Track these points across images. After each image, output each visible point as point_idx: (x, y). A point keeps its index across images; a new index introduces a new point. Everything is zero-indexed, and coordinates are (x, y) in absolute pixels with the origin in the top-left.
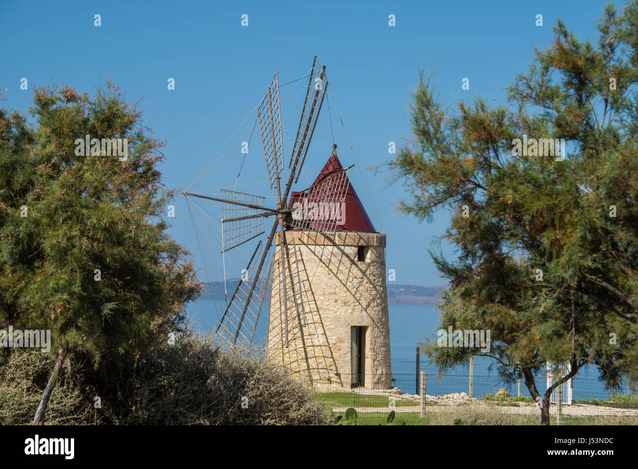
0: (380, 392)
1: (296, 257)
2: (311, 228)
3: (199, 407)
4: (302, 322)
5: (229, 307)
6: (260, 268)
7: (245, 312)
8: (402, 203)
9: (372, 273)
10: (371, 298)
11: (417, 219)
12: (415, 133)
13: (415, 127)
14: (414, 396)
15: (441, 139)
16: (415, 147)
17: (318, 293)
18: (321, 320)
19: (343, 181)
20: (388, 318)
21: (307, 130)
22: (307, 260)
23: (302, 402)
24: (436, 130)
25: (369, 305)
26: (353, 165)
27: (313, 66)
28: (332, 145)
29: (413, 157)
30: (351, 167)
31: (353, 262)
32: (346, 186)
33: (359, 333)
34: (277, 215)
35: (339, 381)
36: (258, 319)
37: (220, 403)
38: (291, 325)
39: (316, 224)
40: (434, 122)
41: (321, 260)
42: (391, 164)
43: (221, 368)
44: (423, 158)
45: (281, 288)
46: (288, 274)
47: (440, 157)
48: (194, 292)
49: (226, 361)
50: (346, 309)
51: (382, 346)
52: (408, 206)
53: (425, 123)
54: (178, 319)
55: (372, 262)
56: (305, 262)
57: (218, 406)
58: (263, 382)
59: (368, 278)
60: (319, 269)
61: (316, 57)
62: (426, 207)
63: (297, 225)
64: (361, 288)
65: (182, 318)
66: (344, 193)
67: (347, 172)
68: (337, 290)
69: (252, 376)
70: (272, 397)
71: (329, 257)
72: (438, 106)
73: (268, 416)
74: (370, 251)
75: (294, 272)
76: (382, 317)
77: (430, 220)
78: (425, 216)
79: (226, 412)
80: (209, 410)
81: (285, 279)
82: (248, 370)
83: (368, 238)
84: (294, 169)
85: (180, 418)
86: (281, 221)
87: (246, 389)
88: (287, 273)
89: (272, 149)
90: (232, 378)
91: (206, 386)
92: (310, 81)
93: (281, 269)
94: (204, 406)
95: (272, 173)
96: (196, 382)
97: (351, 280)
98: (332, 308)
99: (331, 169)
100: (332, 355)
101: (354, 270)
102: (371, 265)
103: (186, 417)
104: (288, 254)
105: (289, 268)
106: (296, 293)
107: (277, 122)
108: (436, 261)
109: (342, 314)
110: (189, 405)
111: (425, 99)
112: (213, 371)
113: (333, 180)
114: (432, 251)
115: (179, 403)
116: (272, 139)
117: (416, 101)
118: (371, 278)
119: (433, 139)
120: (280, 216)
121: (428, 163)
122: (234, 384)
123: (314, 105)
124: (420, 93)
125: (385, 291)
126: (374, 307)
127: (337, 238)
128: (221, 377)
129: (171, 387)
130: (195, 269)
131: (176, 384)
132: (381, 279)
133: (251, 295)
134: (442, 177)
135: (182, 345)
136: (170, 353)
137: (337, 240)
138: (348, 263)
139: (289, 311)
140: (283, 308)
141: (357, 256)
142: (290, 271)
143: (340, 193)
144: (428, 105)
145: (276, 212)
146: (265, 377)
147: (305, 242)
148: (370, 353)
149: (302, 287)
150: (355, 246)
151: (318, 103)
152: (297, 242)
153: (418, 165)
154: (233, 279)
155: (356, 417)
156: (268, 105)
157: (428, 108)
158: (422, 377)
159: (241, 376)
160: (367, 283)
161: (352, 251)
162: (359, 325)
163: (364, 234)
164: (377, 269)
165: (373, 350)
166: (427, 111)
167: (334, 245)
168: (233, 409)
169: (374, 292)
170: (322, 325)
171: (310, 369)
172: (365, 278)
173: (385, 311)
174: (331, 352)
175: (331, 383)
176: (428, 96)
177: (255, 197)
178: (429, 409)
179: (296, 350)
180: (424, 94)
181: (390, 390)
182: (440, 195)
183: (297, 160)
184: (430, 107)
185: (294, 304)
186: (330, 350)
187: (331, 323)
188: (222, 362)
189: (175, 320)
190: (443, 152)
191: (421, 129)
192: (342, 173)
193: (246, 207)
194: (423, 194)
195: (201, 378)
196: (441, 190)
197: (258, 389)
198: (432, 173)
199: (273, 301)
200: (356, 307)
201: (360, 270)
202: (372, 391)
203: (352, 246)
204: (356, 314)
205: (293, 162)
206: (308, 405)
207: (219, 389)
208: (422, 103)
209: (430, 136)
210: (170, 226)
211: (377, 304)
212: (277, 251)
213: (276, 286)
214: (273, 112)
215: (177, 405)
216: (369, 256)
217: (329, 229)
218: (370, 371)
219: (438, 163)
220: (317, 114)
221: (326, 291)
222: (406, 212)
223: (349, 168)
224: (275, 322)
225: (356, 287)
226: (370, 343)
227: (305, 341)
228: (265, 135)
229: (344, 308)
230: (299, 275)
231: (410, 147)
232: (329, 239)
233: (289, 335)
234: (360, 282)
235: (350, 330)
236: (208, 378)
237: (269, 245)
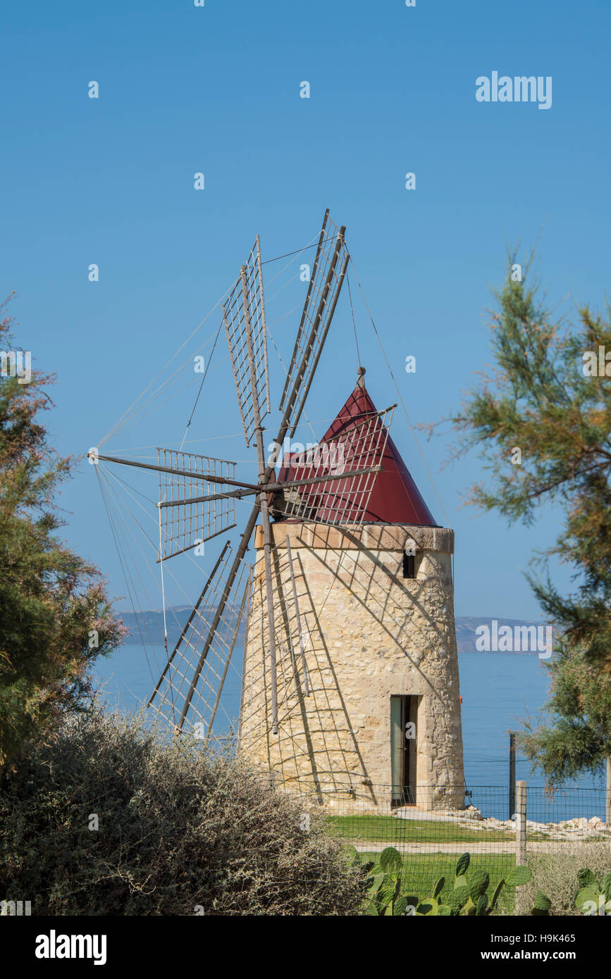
0: (445, 815)
1: (292, 570)
2: (319, 519)
3: (116, 848)
4: (303, 688)
5: (171, 661)
6: (228, 591)
7: (199, 670)
8: (478, 490)
9: (430, 599)
10: (427, 644)
11: (505, 519)
12: (502, 364)
13: (501, 353)
14: (505, 823)
15: (548, 376)
16: (501, 390)
17: (331, 634)
18: (337, 685)
19: (377, 434)
20: (458, 680)
21: (312, 342)
22: (312, 576)
23: (301, 838)
24: (539, 360)
25: (424, 658)
26: (395, 406)
27: (324, 227)
28: (357, 369)
29: (498, 407)
30: (391, 409)
31: (394, 580)
32: (382, 443)
33: (406, 707)
34: (258, 494)
35: (369, 795)
36: (223, 682)
37: (153, 840)
38: (283, 692)
39: (327, 512)
40: (535, 345)
41: (336, 575)
42: (457, 421)
43: (156, 776)
44: (515, 409)
45: (265, 625)
46: (278, 600)
47: (545, 408)
48: (105, 640)
49: (164, 764)
50: (382, 665)
51: (446, 732)
52: (489, 495)
53: (518, 347)
54: (78, 689)
55: (430, 579)
56: (307, 579)
57: (149, 845)
58: (231, 801)
59: (422, 609)
60: (334, 592)
61: (328, 211)
62: (521, 499)
63: (294, 513)
64: (409, 627)
65: (85, 688)
66: (379, 455)
67: (383, 418)
68: (366, 631)
69: (212, 791)
70: (247, 830)
71: (351, 571)
72: (542, 317)
73: (240, 865)
74: (425, 561)
75: (289, 597)
76: (448, 678)
77: (529, 521)
78: (518, 514)
79: (165, 857)
80: (132, 853)
81: (272, 609)
82: (204, 779)
83: (422, 537)
84: (289, 411)
85: (81, 867)
86: (264, 505)
87: (200, 815)
88: (276, 600)
89: (249, 375)
90: (175, 794)
91: (129, 810)
92: (318, 254)
93: (264, 591)
94: (125, 846)
95: (249, 419)
96: (110, 802)
97: (390, 612)
98: (356, 662)
99: (355, 412)
100: (357, 747)
101: (397, 593)
102: (428, 584)
103: (91, 865)
104: (277, 565)
105: (280, 590)
106: (291, 636)
107: (258, 327)
108: (539, 593)
109: (375, 673)
110: (97, 844)
111: (518, 304)
112: (141, 782)
113: (358, 432)
114: (532, 575)
115: (79, 841)
116: (250, 359)
117: (502, 308)
118: (427, 607)
119: (533, 374)
120: (263, 496)
121: (524, 418)
122: (179, 804)
123: (325, 296)
124: (509, 293)
125: (452, 632)
126: (433, 660)
127: (365, 536)
128: (154, 793)
129: (65, 811)
130: (110, 598)
131: (74, 807)
132: (444, 611)
133: (210, 640)
134: (549, 443)
135: (84, 734)
136: (64, 751)
137: (366, 540)
138: (385, 581)
139: (279, 668)
140: (269, 662)
141: (402, 569)
142: (281, 596)
143: (371, 455)
144: (525, 315)
145: (256, 490)
146: (234, 793)
147: (309, 543)
148: (425, 744)
149: (303, 624)
150: (398, 551)
151: (332, 294)
152: (294, 542)
153: (505, 422)
154: (180, 607)
155: (400, 864)
156: (243, 297)
157: (524, 320)
158: (518, 792)
159: (191, 791)
160: (420, 617)
161: (392, 560)
162: (407, 693)
163: (415, 528)
164: (437, 592)
165: (431, 738)
166: (523, 324)
167: (361, 548)
168: (176, 851)
169: (432, 634)
170: (340, 693)
171: (317, 773)
172: (416, 608)
173: (452, 668)
174: (356, 742)
175: (354, 798)
176: (525, 297)
177: (218, 463)
178: (533, 846)
179: (292, 737)
180: (517, 295)
181: (461, 813)
182: (547, 475)
183: (294, 396)
184: (527, 318)
185: (289, 656)
186: (354, 738)
187: (355, 689)
188: (158, 766)
189: (72, 691)
190: (551, 400)
191: (511, 358)
192: (374, 420)
193: (201, 481)
194: (515, 474)
195: (119, 795)
196: (548, 468)
197: (223, 814)
198: (532, 438)
199: (250, 649)
200: (401, 660)
201: (408, 594)
202: (429, 813)
203: (392, 550)
204: (401, 673)
205: (287, 400)
206: (312, 844)
207: (152, 816)
208: (514, 311)
209: (527, 370)
210: (64, 523)
211: (438, 656)
212: (257, 560)
213: (256, 621)
214: (252, 309)
215: (76, 844)
216: (424, 569)
217: (351, 519)
218: (425, 776)
219: (542, 420)
220: (329, 314)
221: (345, 632)
222: (485, 506)
223: (388, 410)
224: (255, 687)
225: (401, 624)
226: (425, 726)
227: (309, 721)
228: (236, 351)
229: (379, 663)
230: (296, 603)
231: (492, 389)
232: (352, 538)
233: (280, 710)
234: (407, 616)
235: (389, 703)
236: (132, 794)
237: (244, 548)
